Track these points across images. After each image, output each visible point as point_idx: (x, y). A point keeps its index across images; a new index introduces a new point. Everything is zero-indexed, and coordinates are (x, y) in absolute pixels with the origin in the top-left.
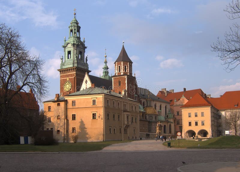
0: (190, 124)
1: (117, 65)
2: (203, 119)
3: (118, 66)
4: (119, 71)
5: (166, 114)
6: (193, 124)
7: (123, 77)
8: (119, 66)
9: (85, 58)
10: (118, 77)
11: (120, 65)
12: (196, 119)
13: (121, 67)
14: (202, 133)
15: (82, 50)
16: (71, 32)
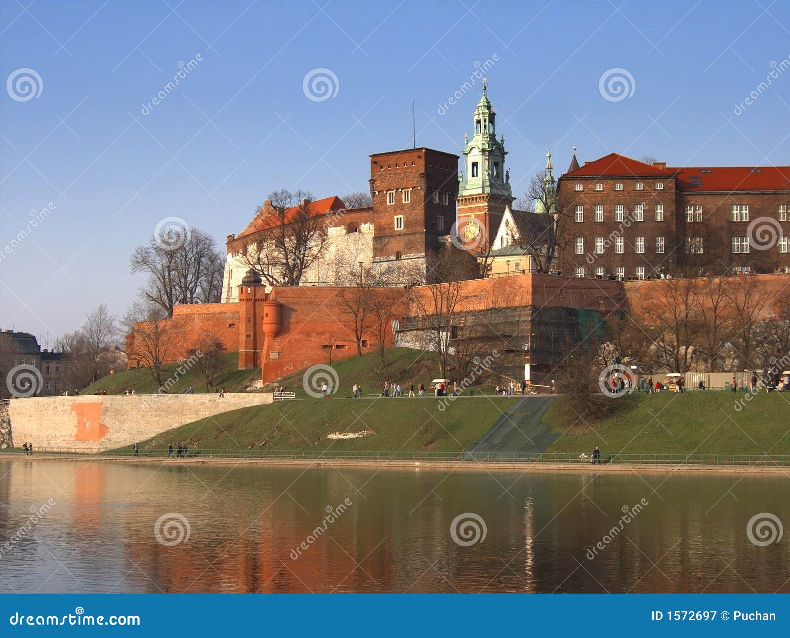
9: (505, 173)
15: (498, 159)
16: (478, 127)
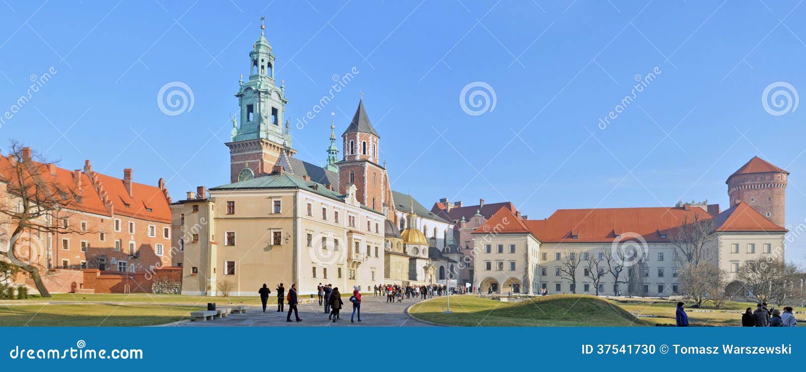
0: (489, 267)
1: (346, 139)
2: (512, 257)
3: (349, 142)
4: (352, 153)
5: (445, 245)
6: (494, 266)
7: (359, 164)
8: (352, 142)
10: (349, 164)
11: (353, 140)
12: (501, 256)
13: (356, 143)
14: (510, 285)
15: (276, 105)
16: (255, 66)
